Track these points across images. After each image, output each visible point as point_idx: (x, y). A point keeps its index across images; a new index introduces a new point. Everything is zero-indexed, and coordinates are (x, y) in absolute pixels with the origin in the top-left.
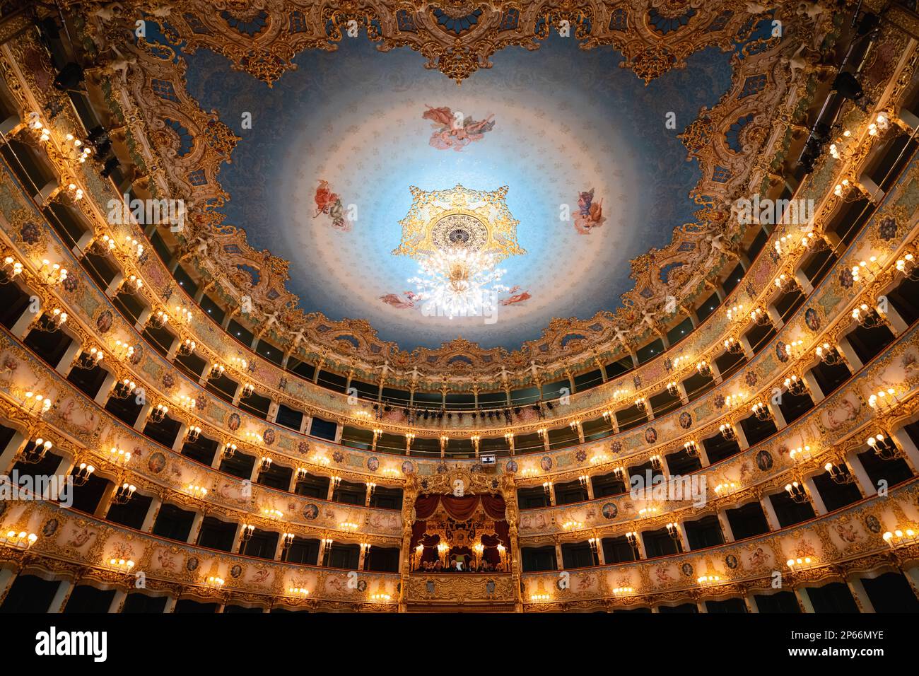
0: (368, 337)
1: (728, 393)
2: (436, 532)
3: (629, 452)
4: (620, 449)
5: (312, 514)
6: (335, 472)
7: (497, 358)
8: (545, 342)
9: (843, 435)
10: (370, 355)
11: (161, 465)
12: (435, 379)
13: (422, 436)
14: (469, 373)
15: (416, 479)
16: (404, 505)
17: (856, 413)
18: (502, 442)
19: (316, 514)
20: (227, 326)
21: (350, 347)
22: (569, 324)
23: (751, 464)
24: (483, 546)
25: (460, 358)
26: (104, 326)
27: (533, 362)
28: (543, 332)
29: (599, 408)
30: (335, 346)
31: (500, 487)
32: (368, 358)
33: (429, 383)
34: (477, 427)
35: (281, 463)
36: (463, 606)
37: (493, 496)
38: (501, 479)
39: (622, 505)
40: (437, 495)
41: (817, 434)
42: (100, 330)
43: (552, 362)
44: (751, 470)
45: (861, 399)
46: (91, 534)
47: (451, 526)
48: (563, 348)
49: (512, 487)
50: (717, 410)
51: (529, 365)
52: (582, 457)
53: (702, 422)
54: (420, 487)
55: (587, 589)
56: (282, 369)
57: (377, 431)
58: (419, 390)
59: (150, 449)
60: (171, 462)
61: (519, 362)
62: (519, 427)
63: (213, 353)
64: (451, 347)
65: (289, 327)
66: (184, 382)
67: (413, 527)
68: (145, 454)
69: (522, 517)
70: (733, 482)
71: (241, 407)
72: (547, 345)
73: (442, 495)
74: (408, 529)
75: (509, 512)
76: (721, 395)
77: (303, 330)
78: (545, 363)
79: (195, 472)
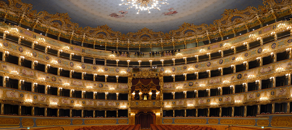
0: (109, 31)
1: (237, 57)
2: (139, 89)
3: (200, 68)
4: (198, 67)
5: (101, 86)
6: (106, 74)
7: (159, 36)
8: (179, 31)
9: (264, 75)
10: (111, 37)
11: (55, 79)
12: (136, 43)
13: (132, 61)
14: (149, 41)
15: (131, 74)
16: (128, 81)
17: (270, 71)
18: (159, 63)
19: (102, 86)
20: (59, 39)
21: (103, 36)
22: (190, 26)
23: (235, 77)
24: (152, 93)
25: (145, 35)
26: (21, 51)
27: (173, 38)
28: (179, 27)
29: (194, 54)
30: (98, 37)
31: (158, 76)
32: (111, 38)
33: (134, 44)
34: (151, 57)
35: (89, 73)
36: (146, 108)
37: (156, 78)
38: (159, 73)
39: (195, 83)
40: (138, 78)
41: (257, 73)
42: (21, 52)
43: (180, 38)
44: (235, 78)
45: (273, 68)
46: (45, 98)
47: (143, 88)
48: (185, 34)
49: (162, 76)
50: (232, 61)
51: (171, 38)
52: (185, 68)
53: (226, 63)
54: (133, 76)
55: (181, 104)
56: (82, 46)
57: (117, 60)
58: (130, 47)
59: (51, 76)
60: (58, 78)
61: (168, 37)
62: (165, 58)
63: (58, 47)
64: (141, 31)
65: (80, 34)
66: (52, 57)
67: (131, 88)
68: (50, 77)
69: (164, 85)
70: (228, 80)
71: (72, 60)
72: (179, 32)
73: (140, 78)
74: (130, 88)
75: (161, 83)
76: (235, 57)
77: (85, 34)
78: (177, 39)
79: (65, 79)
